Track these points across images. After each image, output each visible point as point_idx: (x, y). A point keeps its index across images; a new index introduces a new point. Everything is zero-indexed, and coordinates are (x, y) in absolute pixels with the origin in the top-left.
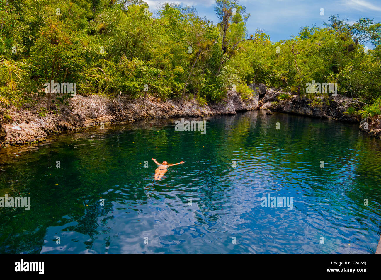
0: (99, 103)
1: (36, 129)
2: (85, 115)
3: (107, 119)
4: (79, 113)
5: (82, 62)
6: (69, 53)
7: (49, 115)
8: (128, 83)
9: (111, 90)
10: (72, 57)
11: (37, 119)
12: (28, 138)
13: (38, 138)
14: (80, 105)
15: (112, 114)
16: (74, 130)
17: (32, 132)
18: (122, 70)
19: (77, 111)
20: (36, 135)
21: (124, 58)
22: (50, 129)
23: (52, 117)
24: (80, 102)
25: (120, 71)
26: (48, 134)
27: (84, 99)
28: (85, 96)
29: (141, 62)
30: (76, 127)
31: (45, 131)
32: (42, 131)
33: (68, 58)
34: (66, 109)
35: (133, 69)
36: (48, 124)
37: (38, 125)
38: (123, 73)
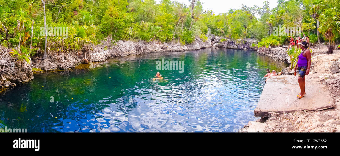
0: (130, 44)
1: (102, 56)
2: (124, 50)
3: (134, 52)
4: (121, 49)
5: (123, 24)
6: (118, 20)
7: (108, 49)
8: (145, 34)
9: (136, 38)
10: (119, 22)
11: (103, 51)
12: (99, 59)
13: (103, 59)
14: (122, 45)
15: (137, 50)
16: (119, 57)
17: (101, 57)
18: (142, 28)
19: (120, 48)
20: (102, 58)
21: (142, 22)
22: (108, 56)
23: (109, 50)
24: (122, 44)
25: (140, 28)
26: (107, 58)
27: (124, 42)
28: (124, 41)
29: (151, 24)
30: (120, 55)
31: (106, 57)
32: (105, 56)
33: (117, 23)
34: (115, 47)
35: (147, 27)
36: (107, 54)
37: (103, 54)
38: (142, 29)
